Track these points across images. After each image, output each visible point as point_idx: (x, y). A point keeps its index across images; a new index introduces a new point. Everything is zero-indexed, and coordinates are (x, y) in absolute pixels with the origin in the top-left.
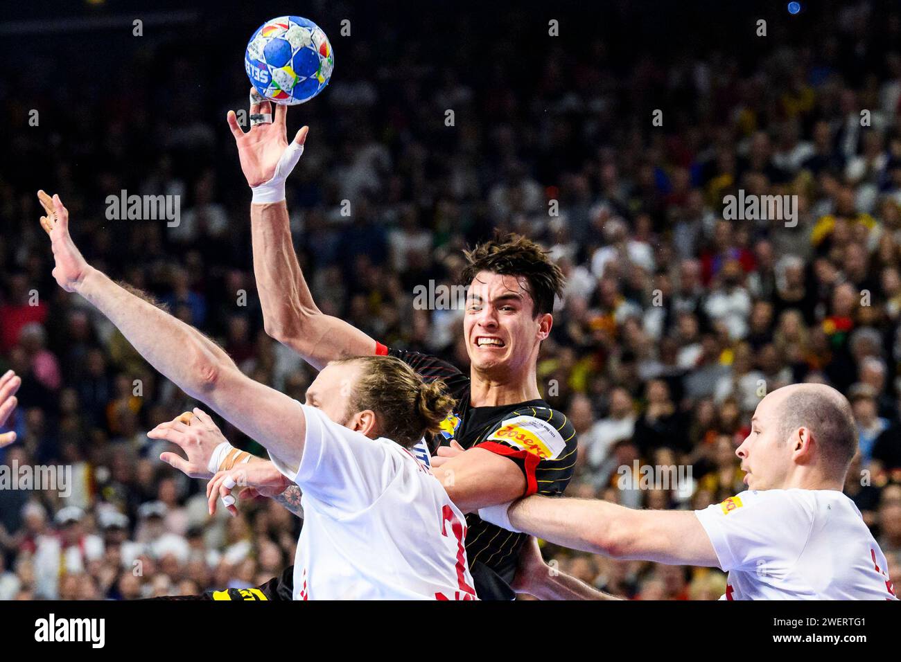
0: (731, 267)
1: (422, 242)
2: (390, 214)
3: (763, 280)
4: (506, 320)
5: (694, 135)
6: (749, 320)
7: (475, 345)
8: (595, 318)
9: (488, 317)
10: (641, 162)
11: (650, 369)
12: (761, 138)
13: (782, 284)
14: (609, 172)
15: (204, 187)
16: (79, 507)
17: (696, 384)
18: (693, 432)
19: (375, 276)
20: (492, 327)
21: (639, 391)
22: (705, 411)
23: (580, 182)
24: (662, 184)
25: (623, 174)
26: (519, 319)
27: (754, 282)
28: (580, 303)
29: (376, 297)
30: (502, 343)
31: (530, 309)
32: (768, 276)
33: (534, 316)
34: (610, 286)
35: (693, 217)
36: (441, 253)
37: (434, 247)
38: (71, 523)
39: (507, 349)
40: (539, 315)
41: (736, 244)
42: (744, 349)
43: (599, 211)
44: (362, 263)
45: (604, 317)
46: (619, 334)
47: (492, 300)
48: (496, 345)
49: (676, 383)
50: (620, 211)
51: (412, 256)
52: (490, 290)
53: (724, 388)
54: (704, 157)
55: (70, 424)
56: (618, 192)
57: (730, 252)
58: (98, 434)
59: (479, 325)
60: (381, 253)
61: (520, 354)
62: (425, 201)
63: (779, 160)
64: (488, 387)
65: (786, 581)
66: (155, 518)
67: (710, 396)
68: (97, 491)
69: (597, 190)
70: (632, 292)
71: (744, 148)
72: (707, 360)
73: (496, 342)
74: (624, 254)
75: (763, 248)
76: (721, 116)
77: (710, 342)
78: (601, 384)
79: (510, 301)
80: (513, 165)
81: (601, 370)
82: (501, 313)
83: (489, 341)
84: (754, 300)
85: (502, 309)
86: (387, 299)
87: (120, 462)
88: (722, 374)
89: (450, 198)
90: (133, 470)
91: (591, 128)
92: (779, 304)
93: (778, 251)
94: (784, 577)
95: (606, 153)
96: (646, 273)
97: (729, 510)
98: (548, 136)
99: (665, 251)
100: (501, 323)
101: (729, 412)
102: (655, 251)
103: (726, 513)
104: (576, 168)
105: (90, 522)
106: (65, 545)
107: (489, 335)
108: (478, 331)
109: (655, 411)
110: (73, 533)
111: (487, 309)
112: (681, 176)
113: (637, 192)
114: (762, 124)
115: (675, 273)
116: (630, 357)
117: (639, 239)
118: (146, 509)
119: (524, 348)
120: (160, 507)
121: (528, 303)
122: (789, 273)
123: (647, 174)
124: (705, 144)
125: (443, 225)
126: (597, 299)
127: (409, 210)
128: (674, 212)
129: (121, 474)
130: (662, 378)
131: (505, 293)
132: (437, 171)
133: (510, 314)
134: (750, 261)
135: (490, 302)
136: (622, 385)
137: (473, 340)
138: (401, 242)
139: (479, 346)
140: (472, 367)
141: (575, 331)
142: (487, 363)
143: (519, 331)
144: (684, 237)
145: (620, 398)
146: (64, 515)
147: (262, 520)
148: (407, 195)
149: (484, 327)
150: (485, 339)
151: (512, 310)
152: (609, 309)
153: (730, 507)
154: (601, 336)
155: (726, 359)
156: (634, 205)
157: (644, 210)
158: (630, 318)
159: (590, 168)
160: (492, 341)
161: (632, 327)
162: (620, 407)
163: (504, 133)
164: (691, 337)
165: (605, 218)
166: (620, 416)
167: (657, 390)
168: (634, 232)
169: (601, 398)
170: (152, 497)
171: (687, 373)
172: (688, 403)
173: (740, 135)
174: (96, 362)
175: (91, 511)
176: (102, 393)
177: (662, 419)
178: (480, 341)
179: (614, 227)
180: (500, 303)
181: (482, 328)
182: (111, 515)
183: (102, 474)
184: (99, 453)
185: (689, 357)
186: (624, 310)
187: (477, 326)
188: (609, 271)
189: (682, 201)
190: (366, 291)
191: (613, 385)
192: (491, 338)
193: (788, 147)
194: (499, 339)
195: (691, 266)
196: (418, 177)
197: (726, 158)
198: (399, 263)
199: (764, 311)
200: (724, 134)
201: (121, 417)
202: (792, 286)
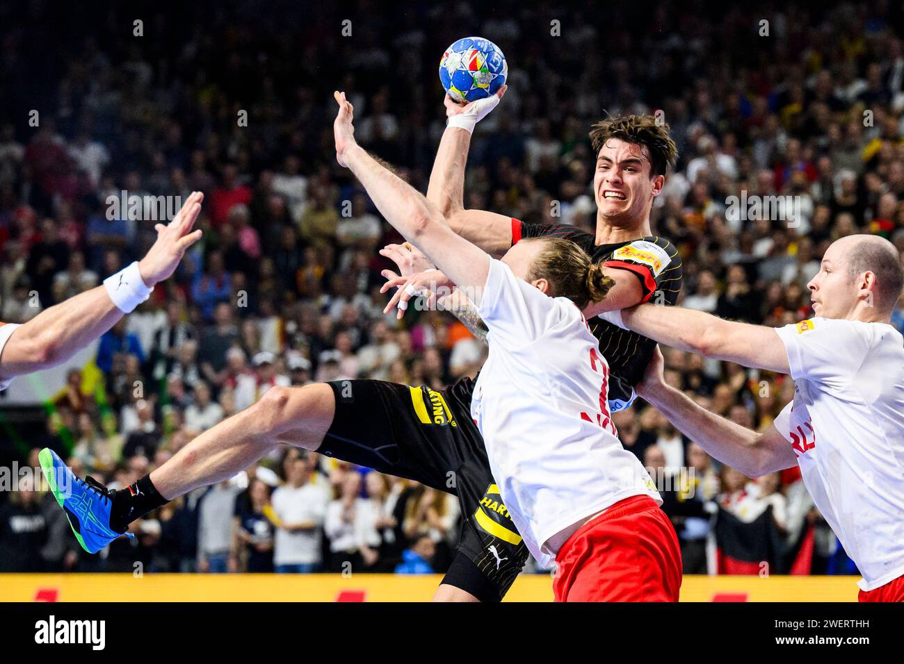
0: (798, 177)
1: (552, 149)
2: (527, 127)
3: (823, 189)
4: (629, 179)
5: (772, 71)
6: (811, 219)
7: (603, 198)
8: (689, 214)
9: (614, 176)
10: (729, 91)
11: (731, 256)
12: (825, 76)
13: (839, 192)
14: (703, 98)
15: (380, 99)
16: (272, 353)
17: (768, 270)
18: (765, 308)
19: (514, 175)
20: (617, 184)
21: (722, 274)
22: (774, 292)
23: (680, 105)
24: (746, 109)
25: (714, 100)
26: (639, 179)
27: (816, 189)
28: (677, 202)
29: (514, 192)
30: (623, 197)
31: (648, 171)
32: (827, 185)
33: (651, 177)
34: (701, 189)
35: (769, 136)
36: (567, 159)
37: (562, 153)
38: (265, 365)
39: (627, 202)
40: (654, 177)
41: (801, 158)
42: (806, 243)
43: (694, 129)
44: (504, 164)
45: (695, 214)
46: (708, 228)
47: (619, 162)
48: (620, 198)
49: (751, 269)
50: (711, 130)
51: (543, 160)
52: (618, 153)
53: (789, 273)
54: (779, 89)
55: (267, 286)
56: (710, 115)
57: (798, 165)
58: (289, 295)
59: (608, 181)
60: (520, 157)
61: (638, 205)
62: (556, 117)
63: (839, 93)
64: (611, 230)
65: (843, 392)
66: (332, 363)
67: (778, 279)
68: (287, 340)
69: (693, 112)
70: (718, 195)
71: (812, 82)
72: (777, 251)
73: (619, 196)
74: (713, 165)
75: (825, 162)
76: (794, 56)
77: (780, 236)
78: (692, 267)
79: (633, 164)
80: (626, 89)
81: (692, 256)
82: (626, 173)
83: (614, 194)
84: (816, 204)
85: (625, 170)
86: (523, 194)
87: (306, 317)
88: (789, 262)
89: (576, 115)
90: (316, 324)
91: (690, 63)
92: (835, 208)
93: (836, 165)
94: (842, 389)
95: (702, 83)
96: (730, 179)
97: (803, 330)
98: (656, 68)
99: (747, 163)
100: (625, 181)
101: (793, 293)
102: (738, 162)
103: (800, 333)
104: (678, 95)
105: (280, 364)
106: (260, 383)
107: (615, 189)
108: (606, 186)
109: (734, 290)
110: (266, 373)
111: (614, 169)
112: (760, 103)
113: (724, 115)
114: (826, 63)
115: (753, 179)
116: (715, 246)
117: (725, 153)
118: (326, 356)
119: (641, 202)
120: (337, 355)
121: (646, 166)
122: (844, 182)
123: (734, 101)
124: (781, 78)
125: (570, 137)
126: (691, 200)
127: (542, 123)
128: (754, 132)
129: (306, 327)
130: (740, 264)
131: (629, 158)
132: (565, 94)
133: (632, 174)
134: (813, 173)
135: (617, 164)
136: (709, 269)
137: (601, 193)
138: (535, 149)
139: (605, 197)
140: (598, 214)
141: (672, 224)
142: (611, 212)
143: (638, 188)
144: (761, 152)
145: (706, 279)
146: (259, 358)
147: (418, 368)
148: (542, 112)
149: (611, 183)
150: (611, 193)
151: (634, 171)
152: (700, 208)
153: (804, 328)
154: (693, 229)
155: (792, 250)
156: (722, 125)
157: (731, 130)
158: (716, 214)
159: (688, 95)
160: (617, 195)
161: (717, 222)
162: (706, 286)
163: (621, 65)
164: (765, 231)
165: (699, 135)
166: (706, 293)
167: (736, 273)
168: (721, 147)
169: (692, 278)
170: (331, 346)
171: (761, 260)
172: (760, 284)
173: (809, 72)
174: (289, 237)
175: (282, 356)
176: (293, 261)
177: (740, 296)
178: (607, 194)
179: (705, 142)
180: (625, 165)
181: (609, 183)
182: (297, 359)
183: (291, 327)
184: (288, 310)
185: (763, 248)
186: (711, 209)
187: (605, 182)
188: (701, 177)
189: (760, 123)
190: (507, 187)
191: (701, 268)
192: (616, 192)
193: (846, 83)
194: (622, 193)
195: (767, 175)
196: (552, 96)
197: (797, 91)
198: (534, 165)
199: (823, 213)
200: (796, 70)
201: (308, 282)
202: (846, 194)
